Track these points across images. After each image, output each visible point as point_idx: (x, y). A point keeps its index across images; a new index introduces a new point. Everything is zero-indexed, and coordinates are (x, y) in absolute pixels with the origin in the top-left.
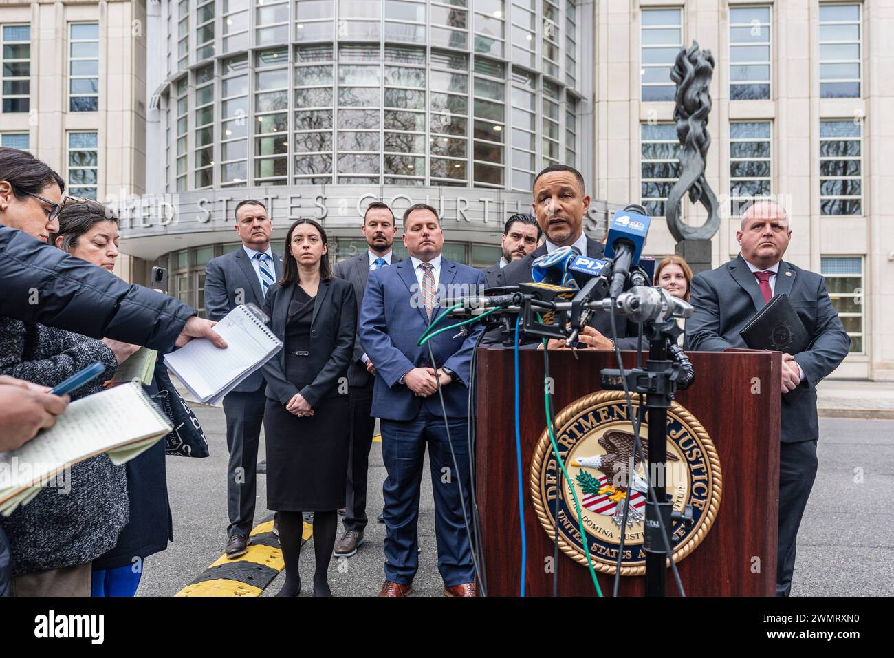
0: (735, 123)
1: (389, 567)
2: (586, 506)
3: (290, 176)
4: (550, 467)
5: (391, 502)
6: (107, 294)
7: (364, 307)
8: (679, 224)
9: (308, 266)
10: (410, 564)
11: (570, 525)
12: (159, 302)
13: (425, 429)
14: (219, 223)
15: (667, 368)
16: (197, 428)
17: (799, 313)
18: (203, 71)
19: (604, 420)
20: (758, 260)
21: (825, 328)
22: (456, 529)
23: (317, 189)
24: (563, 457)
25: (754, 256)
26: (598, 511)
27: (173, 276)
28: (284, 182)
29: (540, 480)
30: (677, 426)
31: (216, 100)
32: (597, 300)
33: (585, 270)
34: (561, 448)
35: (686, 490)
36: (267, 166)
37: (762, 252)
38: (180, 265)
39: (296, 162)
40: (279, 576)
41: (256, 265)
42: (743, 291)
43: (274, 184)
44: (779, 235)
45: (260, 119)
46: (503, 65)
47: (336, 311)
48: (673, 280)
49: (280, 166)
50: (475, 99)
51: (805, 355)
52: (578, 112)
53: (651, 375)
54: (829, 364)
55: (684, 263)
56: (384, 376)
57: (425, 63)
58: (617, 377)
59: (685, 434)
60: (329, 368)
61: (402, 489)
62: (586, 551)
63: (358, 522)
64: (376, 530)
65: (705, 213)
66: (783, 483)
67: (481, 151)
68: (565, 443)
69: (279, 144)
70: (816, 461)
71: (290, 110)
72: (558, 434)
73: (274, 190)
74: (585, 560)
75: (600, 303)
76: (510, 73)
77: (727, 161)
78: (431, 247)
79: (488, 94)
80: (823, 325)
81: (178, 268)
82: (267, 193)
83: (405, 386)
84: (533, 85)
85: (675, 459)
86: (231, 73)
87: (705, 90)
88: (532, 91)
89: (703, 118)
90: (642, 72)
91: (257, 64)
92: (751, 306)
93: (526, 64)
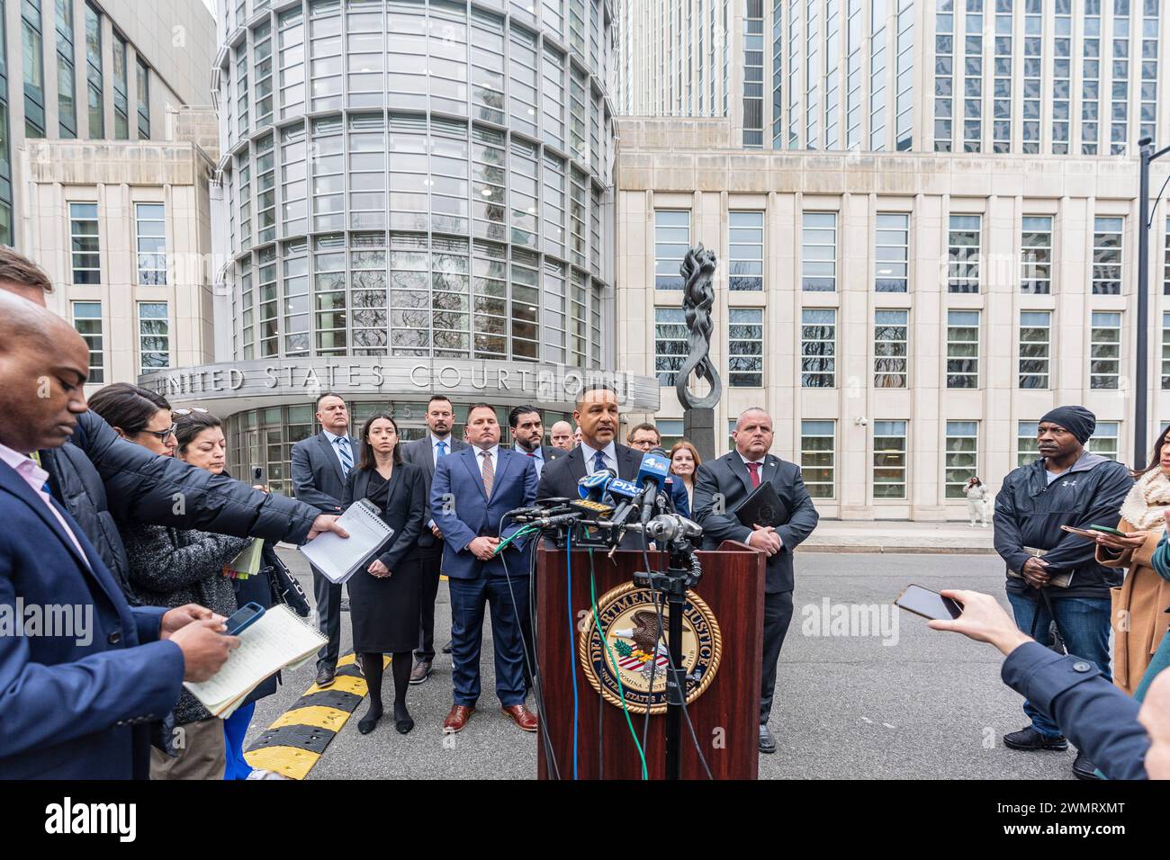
0: (735, 309)
1: (457, 693)
2: (621, 665)
3: (349, 347)
4: (594, 638)
5: (458, 642)
6: (248, 504)
7: (433, 487)
8: (687, 396)
9: (385, 453)
10: (475, 691)
11: (611, 681)
12: (291, 508)
13: (485, 586)
14: (285, 387)
15: (683, 575)
16: (301, 593)
17: (780, 496)
18: (265, 251)
19: (635, 603)
20: (750, 454)
21: (799, 507)
22: (510, 663)
23: (374, 360)
24: (604, 630)
25: (748, 451)
26: (631, 669)
27: (244, 433)
28: (343, 353)
29: (587, 647)
30: (689, 607)
31: (279, 278)
32: (631, 523)
33: (620, 491)
34: (603, 623)
35: (695, 652)
36: (328, 338)
37: (754, 448)
38: (250, 423)
39: (354, 335)
40: (363, 702)
41: (336, 447)
42: (737, 478)
43: (335, 355)
44: (766, 435)
45: (320, 296)
46: (537, 255)
47: (407, 491)
48: (684, 461)
49: (340, 338)
50: (513, 284)
51: (783, 528)
52: (602, 296)
53: (671, 580)
54: (803, 534)
55: (693, 448)
56: (452, 543)
57: (468, 252)
58: (646, 579)
59: (695, 612)
60: (403, 538)
61: (468, 632)
62: (622, 697)
63: (428, 655)
64: (443, 661)
65: (709, 388)
66: (767, 624)
67: (518, 328)
68: (606, 620)
69: (338, 320)
70: (792, 606)
71: (348, 289)
72: (601, 614)
73: (336, 360)
74: (621, 704)
75: (633, 525)
76: (543, 262)
77: (727, 340)
78: (491, 439)
79: (523, 280)
80: (798, 504)
81: (248, 426)
82: (328, 363)
83: (469, 551)
84: (563, 273)
85: (689, 630)
86: (292, 255)
87: (709, 284)
88: (563, 278)
89: (708, 307)
90: (656, 263)
91: (315, 248)
92: (743, 490)
93: (558, 255)
